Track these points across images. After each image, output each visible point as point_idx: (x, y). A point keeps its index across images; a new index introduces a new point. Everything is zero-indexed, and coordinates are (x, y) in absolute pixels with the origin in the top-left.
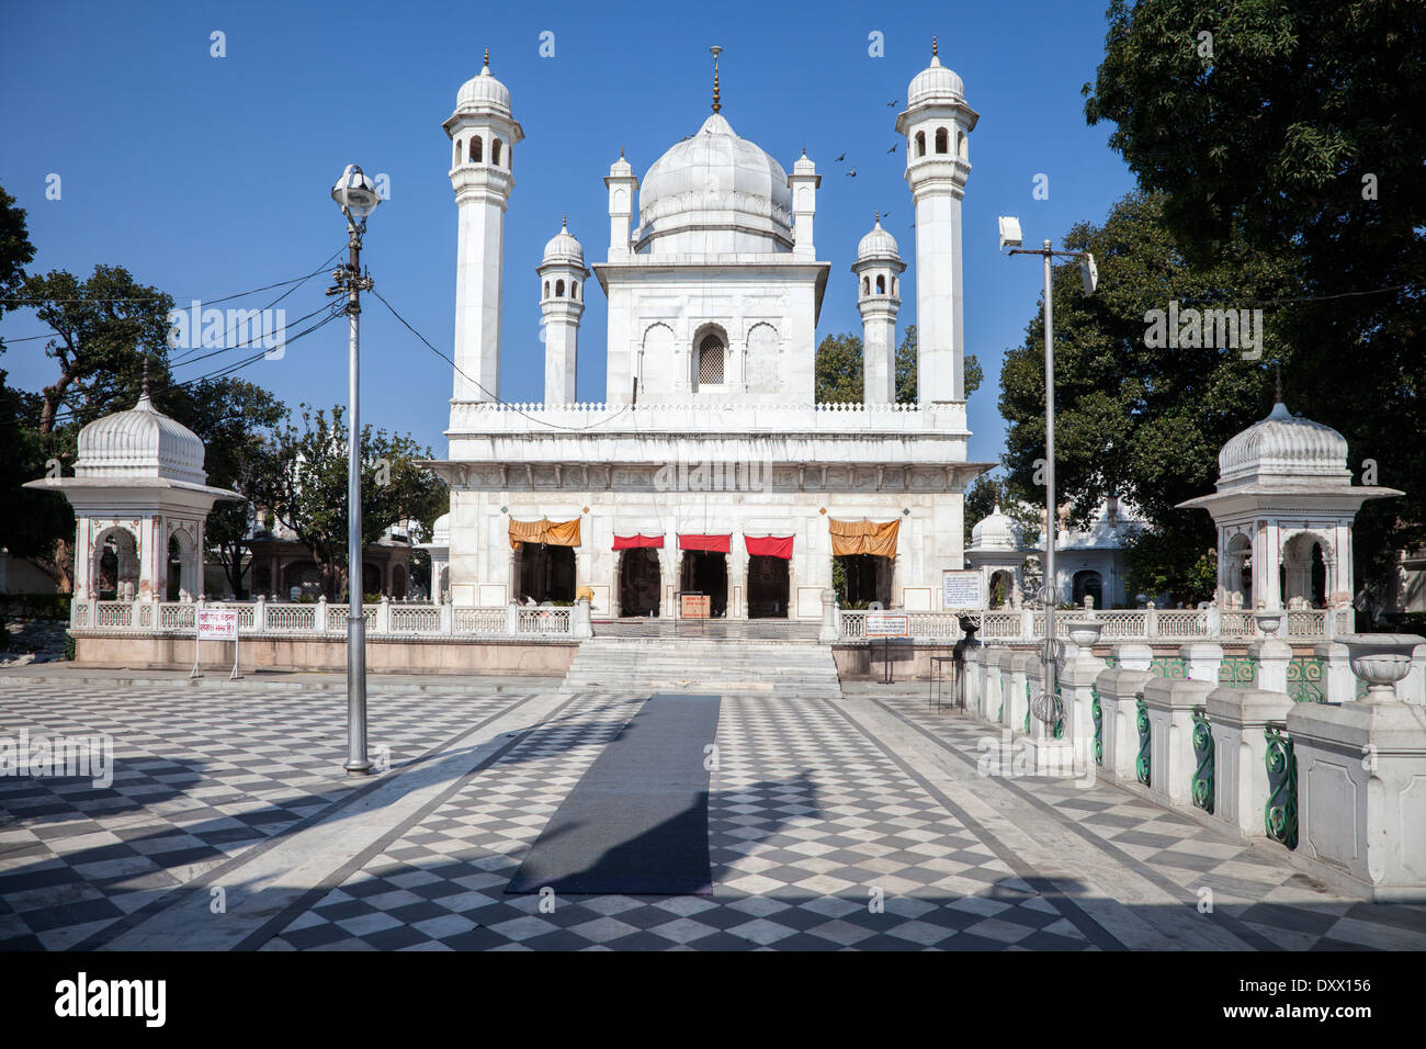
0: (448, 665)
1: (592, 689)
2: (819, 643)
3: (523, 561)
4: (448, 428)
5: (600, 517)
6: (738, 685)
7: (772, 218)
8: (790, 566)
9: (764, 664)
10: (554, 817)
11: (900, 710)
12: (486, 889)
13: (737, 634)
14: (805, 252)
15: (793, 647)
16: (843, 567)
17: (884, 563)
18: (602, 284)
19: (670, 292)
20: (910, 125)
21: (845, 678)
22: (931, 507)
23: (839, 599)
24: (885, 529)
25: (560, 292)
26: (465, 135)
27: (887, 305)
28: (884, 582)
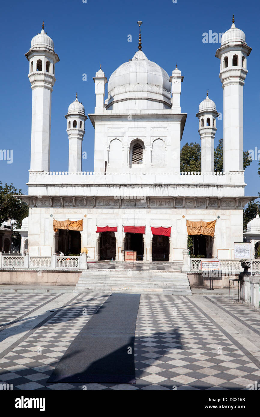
0: (27, 281)
1: (87, 291)
2: (182, 272)
3: (59, 237)
4: (28, 182)
5: (91, 219)
6: (148, 289)
7: (163, 95)
8: (170, 240)
9: (159, 281)
10: (70, 347)
11: (217, 301)
12: (39, 381)
13: (148, 268)
14: (176, 109)
15: (171, 274)
16: (192, 240)
17: (209, 238)
18: (92, 123)
19: (120, 126)
20: (222, 54)
21: (193, 287)
22: (229, 215)
23: (191, 253)
24: (210, 224)
25: (75, 125)
26: (34, 59)
27: (211, 131)
28: (209, 246)
